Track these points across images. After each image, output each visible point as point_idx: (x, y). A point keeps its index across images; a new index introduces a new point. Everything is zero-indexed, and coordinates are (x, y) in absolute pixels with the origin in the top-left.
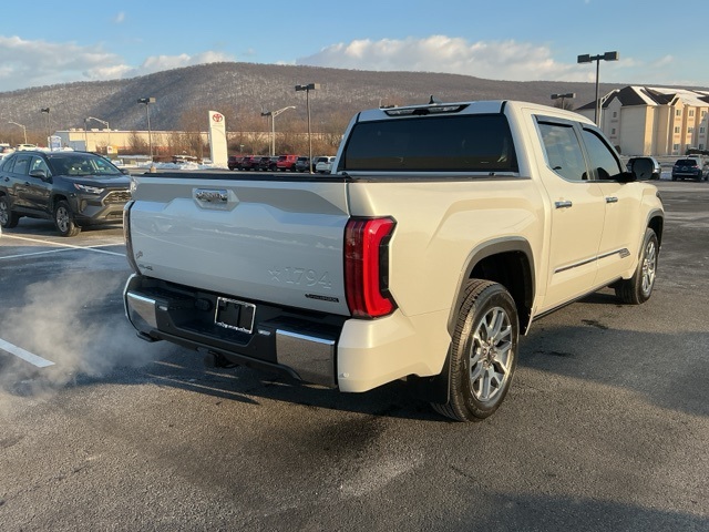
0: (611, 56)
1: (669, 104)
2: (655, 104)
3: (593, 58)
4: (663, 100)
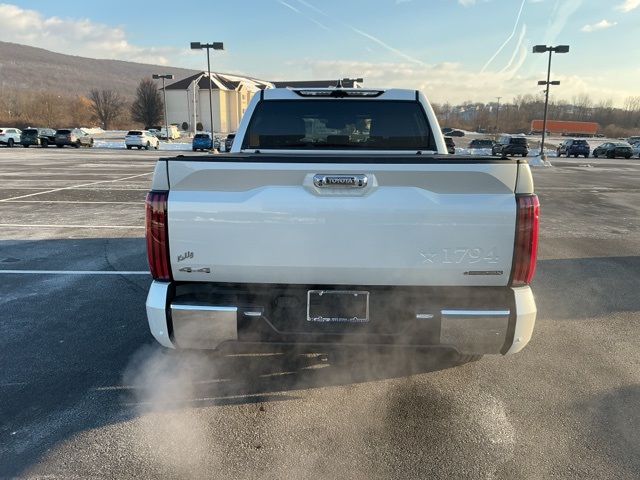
0: (218, 46)
1: (237, 89)
2: (226, 89)
3: (204, 46)
4: (232, 85)
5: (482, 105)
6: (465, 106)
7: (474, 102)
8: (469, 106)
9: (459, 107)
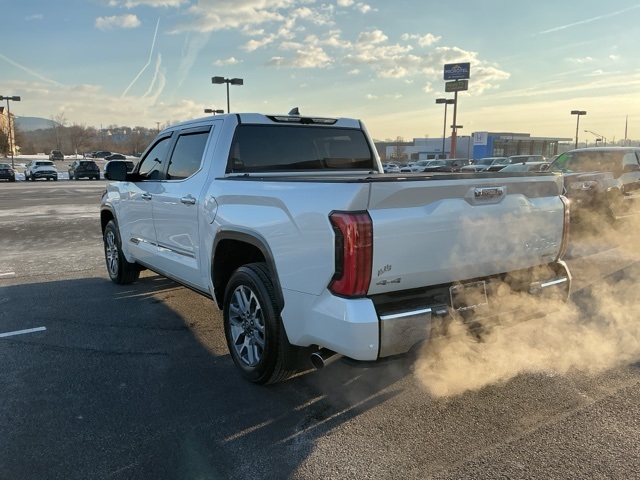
5: (128, 130)
6: (111, 130)
7: (120, 126)
8: (116, 130)
9: (105, 131)
